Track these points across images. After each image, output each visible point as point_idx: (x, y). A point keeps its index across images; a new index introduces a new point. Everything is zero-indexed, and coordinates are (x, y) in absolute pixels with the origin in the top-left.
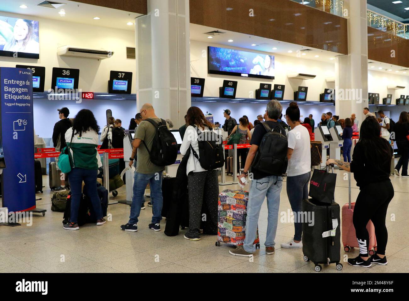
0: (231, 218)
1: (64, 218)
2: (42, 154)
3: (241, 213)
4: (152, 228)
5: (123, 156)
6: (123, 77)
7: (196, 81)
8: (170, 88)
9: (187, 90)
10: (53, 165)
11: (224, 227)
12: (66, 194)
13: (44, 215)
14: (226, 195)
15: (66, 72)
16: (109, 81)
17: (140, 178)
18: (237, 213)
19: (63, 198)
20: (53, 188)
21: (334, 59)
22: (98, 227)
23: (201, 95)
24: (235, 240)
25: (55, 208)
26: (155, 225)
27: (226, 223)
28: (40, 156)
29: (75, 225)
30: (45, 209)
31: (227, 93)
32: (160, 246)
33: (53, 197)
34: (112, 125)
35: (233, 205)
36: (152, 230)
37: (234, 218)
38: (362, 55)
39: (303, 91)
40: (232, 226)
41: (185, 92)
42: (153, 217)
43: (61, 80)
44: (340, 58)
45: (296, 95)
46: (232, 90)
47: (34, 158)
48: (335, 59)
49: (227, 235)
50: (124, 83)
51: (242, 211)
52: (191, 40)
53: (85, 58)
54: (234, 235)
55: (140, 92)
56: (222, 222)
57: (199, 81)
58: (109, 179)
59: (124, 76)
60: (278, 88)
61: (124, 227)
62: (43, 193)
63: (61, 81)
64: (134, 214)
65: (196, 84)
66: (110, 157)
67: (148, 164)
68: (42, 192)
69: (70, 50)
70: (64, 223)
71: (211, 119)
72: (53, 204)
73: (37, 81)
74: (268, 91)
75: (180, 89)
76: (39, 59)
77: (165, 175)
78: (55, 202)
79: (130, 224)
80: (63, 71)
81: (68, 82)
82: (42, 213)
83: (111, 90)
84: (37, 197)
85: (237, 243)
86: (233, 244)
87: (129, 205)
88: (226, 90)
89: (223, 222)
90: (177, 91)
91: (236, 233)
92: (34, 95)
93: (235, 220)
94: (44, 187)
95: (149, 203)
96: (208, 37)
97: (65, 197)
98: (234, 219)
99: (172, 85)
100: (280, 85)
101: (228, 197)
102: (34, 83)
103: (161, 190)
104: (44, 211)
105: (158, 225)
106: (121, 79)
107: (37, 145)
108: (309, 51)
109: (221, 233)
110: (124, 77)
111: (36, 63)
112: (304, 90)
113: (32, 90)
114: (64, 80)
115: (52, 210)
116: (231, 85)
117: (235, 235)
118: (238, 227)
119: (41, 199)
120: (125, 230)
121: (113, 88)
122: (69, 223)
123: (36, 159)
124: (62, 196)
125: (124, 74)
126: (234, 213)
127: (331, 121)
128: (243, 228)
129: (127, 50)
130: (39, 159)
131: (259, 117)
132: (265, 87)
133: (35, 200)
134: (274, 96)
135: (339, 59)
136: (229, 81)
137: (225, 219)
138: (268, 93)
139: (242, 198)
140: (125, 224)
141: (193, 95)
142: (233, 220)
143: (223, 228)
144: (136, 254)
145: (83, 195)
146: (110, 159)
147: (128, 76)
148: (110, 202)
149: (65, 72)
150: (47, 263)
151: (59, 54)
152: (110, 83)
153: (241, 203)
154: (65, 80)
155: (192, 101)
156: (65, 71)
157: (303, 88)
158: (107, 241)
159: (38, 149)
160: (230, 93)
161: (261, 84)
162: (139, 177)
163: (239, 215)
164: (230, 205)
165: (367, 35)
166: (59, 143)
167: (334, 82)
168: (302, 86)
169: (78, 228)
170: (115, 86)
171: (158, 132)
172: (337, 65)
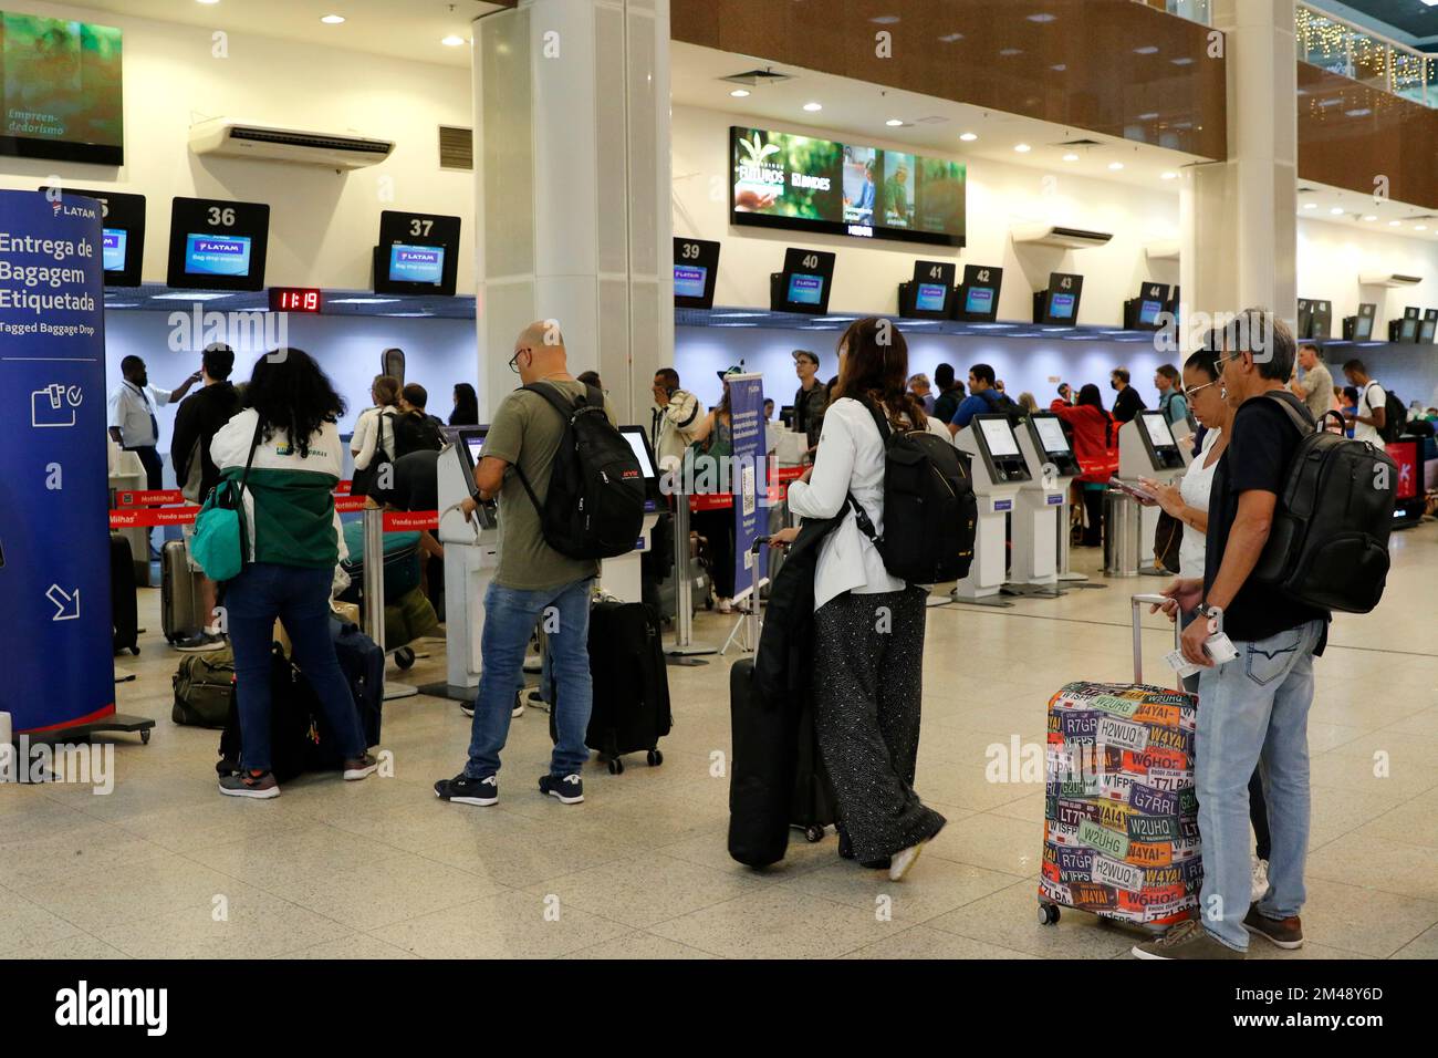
0: (1122, 808)
1: (221, 752)
2: (136, 514)
3: (1168, 788)
4: (551, 792)
5: (435, 520)
6: (426, 234)
7: (688, 250)
8: (603, 276)
9: (658, 281)
10: (177, 551)
11: (1083, 845)
12: (226, 660)
13: (145, 739)
14: (1091, 709)
15: (221, 215)
16: (375, 248)
17: (504, 605)
18: (1150, 785)
19: (216, 676)
20: (176, 636)
21: (1177, 178)
22: (347, 785)
23: (706, 301)
24: (1138, 901)
25: (188, 714)
26: (565, 780)
27: (1094, 827)
28: (130, 520)
29: (266, 780)
30: (148, 716)
31: (800, 294)
32: (587, 864)
33: (180, 672)
34: (390, 409)
35: (1133, 754)
36: (554, 799)
37: (1135, 807)
38: (1279, 162)
39: (1064, 291)
40: (1124, 843)
41: (653, 289)
42: (554, 752)
43: (204, 242)
44: (1200, 174)
45: (1041, 302)
46: (814, 284)
47: (108, 527)
48: (1180, 175)
49: (1097, 877)
50: (431, 254)
51: (1172, 779)
52: (676, 105)
53: (292, 163)
54: (1137, 882)
55: (490, 290)
56: (1071, 823)
57: (697, 253)
58: (386, 605)
59: (431, 228)
60: (980, 277)
61: (447, 790)
62: (141, 654)
63: (203, 246)
64: (485, 740)
65: (690, 262)
66: (387, 527)
67: (536, 552)
68: (136, 652)
69: (237, 133)
70: (223, 770)
71: (756, 389)
72: (178, 699)
73: (115, 245)
74: (944, 289)
75: (636, 278)
76: (122, 164)
77: (599, 595)
78: (188, 690)
79: (470, 776)
80: (211, 210)
81: (227, 251)
82: (139, 732)
83: (382, 279)
84: (120, 671)
85: (1149, 914)
86: (1125, 916)
87: (458, 704)
88: (795, 285)
89: (1077, 824)
90: (621, 284)
91: (1143, 869)
92: (106, 296)
93: (1141, 813)
94: (144, 631)
95: (533, 696)
96: (734, 94)
97: (223, 673)
98: (1135, 812)
99: (608, 264)
100: (984, 268)
101: (1106, 715)
102: (107, 252)
103: (585, 649)
104: (145, 726)
105: (575, 782)
106: (420, 241)
107: (117, 479)
108: (1092, 148)
109: (1065, 869)
110: (429, 233)
111: (113, 179)
112: (1069, 287)
113: (100, 279)
114: (213, 244)
115: (174, 720)
116: (813, 267)
117: (1140, 882)
118: (1154, 846)
119: (132, 678)
120: (452, 799)
121: (392, 271)
122: (242, 772)
123: (113, 530)
124: (211, 668)
125: (430, 223)
126: (1135, 788)
127: (1174, 398)
128: (1174, 849)
129: (442, 136)
130: (122, 532)
131: (915, 382)
132: (933, 274)
133: (111, 682)
134: (965, 307)
135: (1196, 177)
136: (804, 253)
137: (1089, 808)
138: (943, 298)
139: (1172, 720)
140: (450, 777)
141: (682, 302)
142: (1133, 817)
143: (1074, 850)
144: (499, 896)
145: (293, 668)
146: (390, 533)
147: (445, 232)
148: (390, 689)
149: (216, 215)
150: (162, 929)
151: (194, 150)
152: (382, 257)
153: (1168, 743)
154: (218, 244)
155: (676, 324)
156: (218, 210)
157: (1065, 280)
158: (386, 844)
159: (121, 493)
160: (807, 293)
161: (919, 264)
162: (505, 598)
163: (1160, 795)
164: (1118, 750)
165: (1296, 92)
166: (196, 473)
167: (1175, 259)
168: (1060, 270)
169: (274, 791)
170: (398, 266)
171: (571, 433)
172: (1187, 198)
